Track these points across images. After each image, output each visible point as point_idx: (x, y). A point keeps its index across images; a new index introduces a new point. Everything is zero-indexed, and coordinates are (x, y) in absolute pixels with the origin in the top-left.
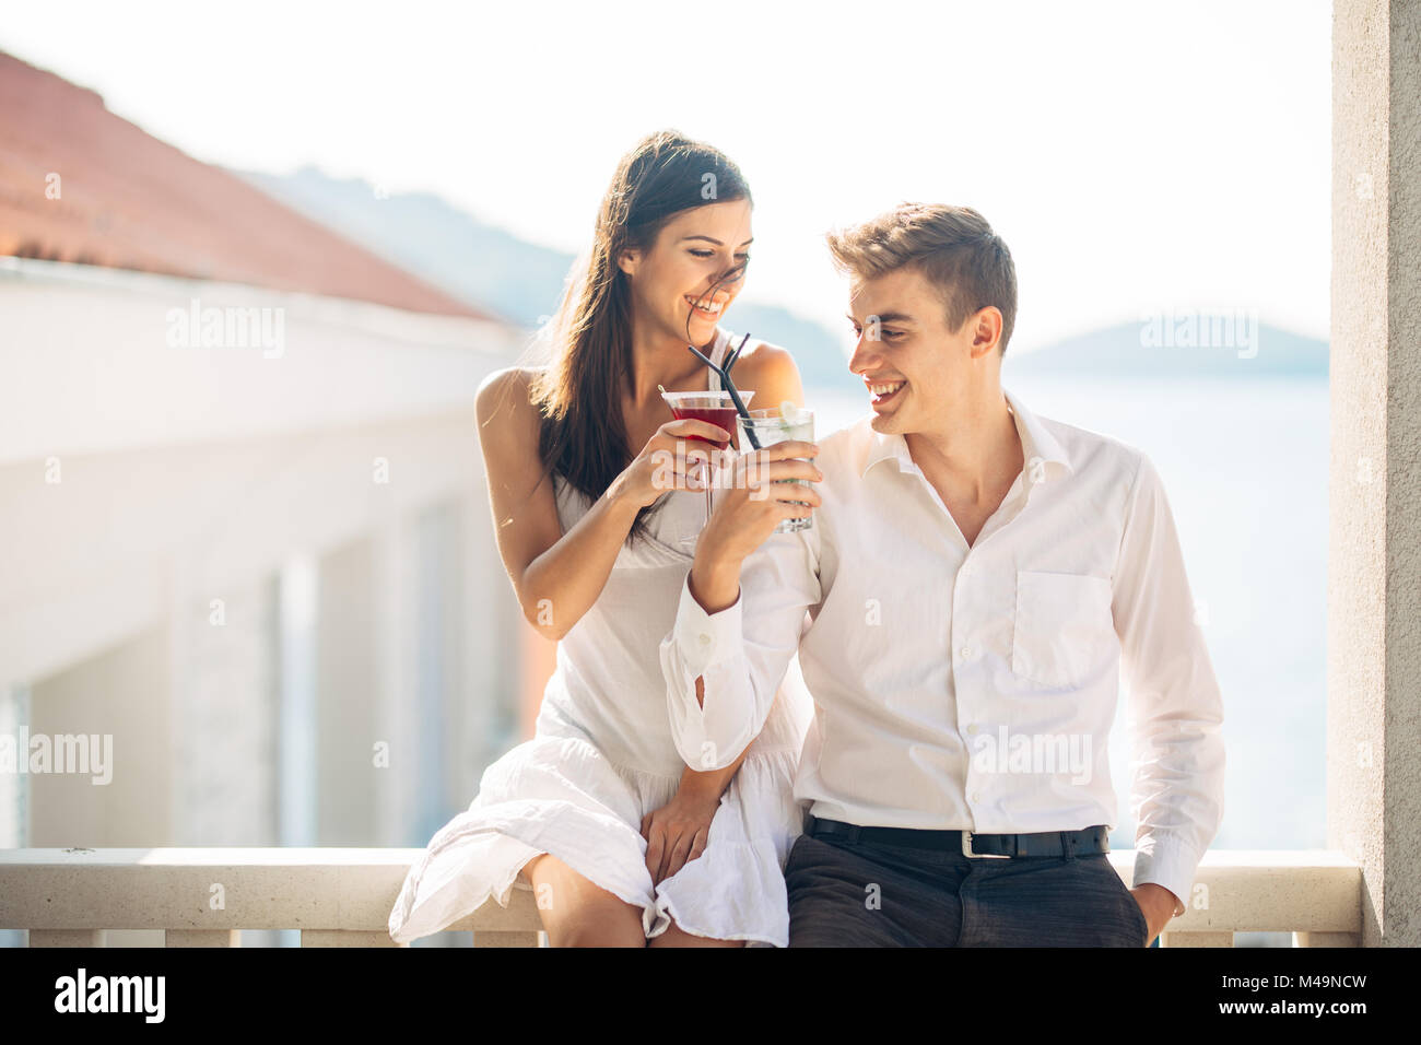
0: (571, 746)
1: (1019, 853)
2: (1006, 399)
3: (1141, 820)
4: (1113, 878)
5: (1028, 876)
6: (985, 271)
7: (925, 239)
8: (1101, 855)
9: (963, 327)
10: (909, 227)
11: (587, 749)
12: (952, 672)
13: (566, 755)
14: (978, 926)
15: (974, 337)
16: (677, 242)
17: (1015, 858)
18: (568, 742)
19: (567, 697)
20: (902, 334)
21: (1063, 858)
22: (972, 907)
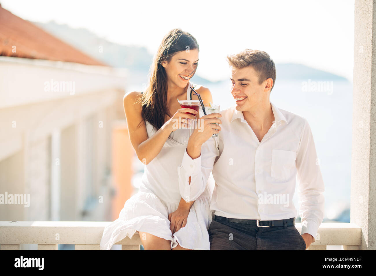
0: (149, 195)
1: (272, 225)
2: (271, 104)
3: (303, 216)
4: (296, 232)
5: (274, 232)
6: (269, 69)
7: (254, 59)
8: (294, 226)
9: (263, 83)
10: (250, 56)
11: (153, 196)
12: (254, 176)
13: (147, 197)
14: (261, 245)
15: (265, 86)
16: (177, 60)
17: (271, 227)
18: (148, 194)
19: (148, 181)
20: (246, 84)
21: (284, 227)
22: (259, 240)
